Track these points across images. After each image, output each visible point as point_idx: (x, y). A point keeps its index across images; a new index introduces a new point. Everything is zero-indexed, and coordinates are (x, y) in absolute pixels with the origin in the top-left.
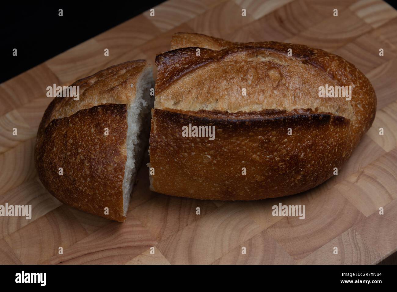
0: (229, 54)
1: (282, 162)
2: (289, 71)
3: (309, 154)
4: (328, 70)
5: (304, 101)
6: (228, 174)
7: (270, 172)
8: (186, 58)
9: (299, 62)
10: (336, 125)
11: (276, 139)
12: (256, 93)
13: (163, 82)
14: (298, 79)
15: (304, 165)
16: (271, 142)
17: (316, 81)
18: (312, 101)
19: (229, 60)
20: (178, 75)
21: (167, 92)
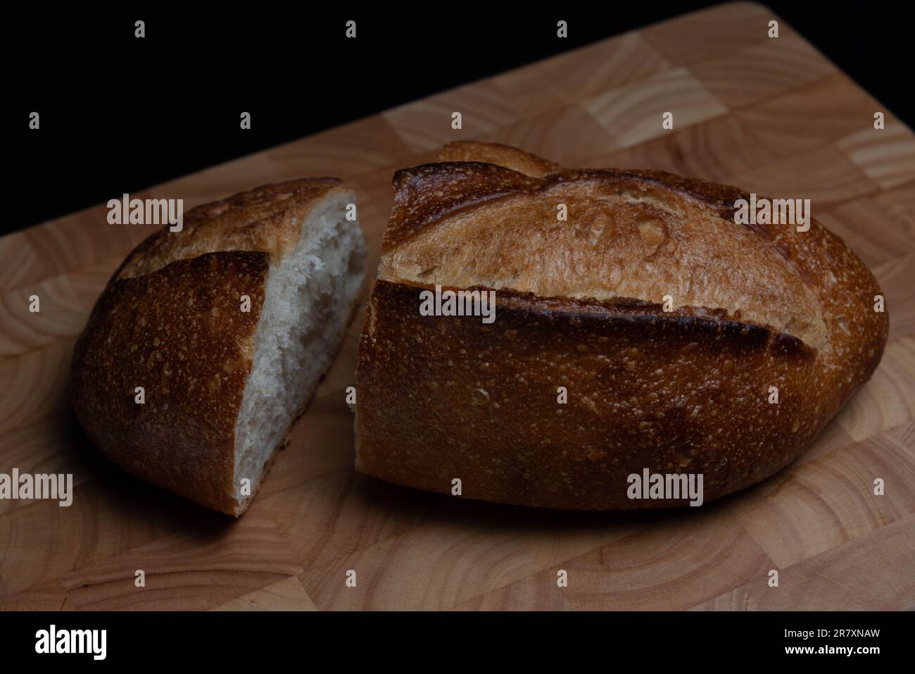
0: (558, 182)
1: (646, 420)
2: (686, 229)
3: (711, 410)
4: (778, 238)
5: (712, 294)
6: (525, 436)
7: (619, 441)
8: (460, 181)
9: (713, 213)
10: (781, 353)
11: (637, 365)
12: (605, 265)
13: (402, 224)
14: (704, 247)
15: (699, 434)
16: (626, 372)
17: (746, 257)
18: (730, 296)
19: (556, 194)
20: (436, 214)
21: (410, 248)
